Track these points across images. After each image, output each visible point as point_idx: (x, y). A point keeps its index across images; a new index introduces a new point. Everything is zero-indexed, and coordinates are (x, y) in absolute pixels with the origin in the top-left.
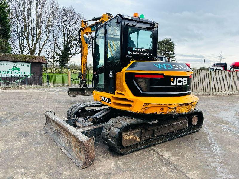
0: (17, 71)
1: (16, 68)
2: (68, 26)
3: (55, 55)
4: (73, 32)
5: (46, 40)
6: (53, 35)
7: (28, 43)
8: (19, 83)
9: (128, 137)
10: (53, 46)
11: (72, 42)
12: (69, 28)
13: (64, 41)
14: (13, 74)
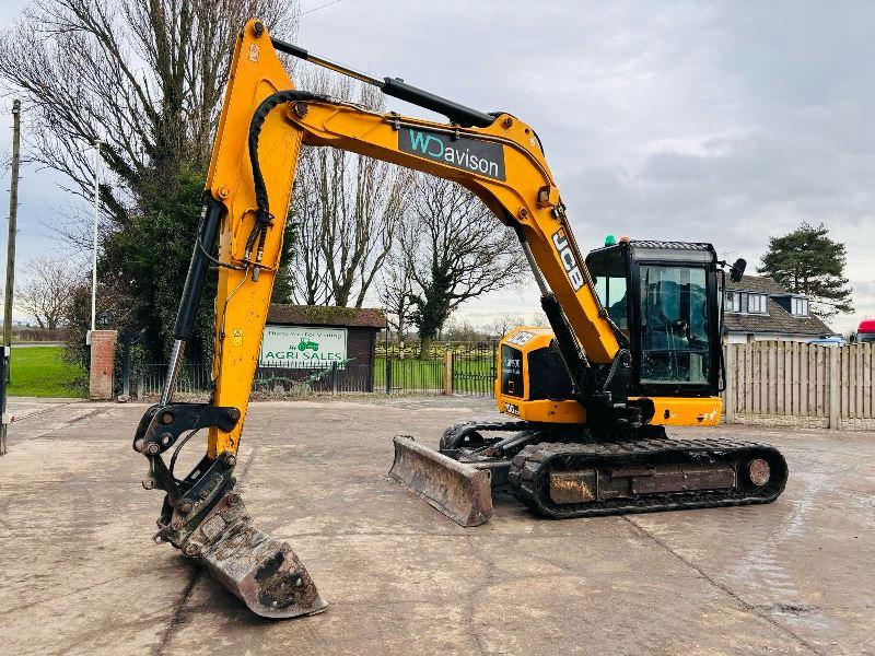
0: (310, 352)
1: (310, 343)
2: (447, 211)
3: (407, 300)
4: (462, 226)
5: (383, 255)
6: (402, 241)
7: (330, 266)
8: (315, 385)
9: (563, 482)
10: (401, 273)
11: (458, 257)
12: (450, 216)
13: (436, 255)
14: (301, 360)
